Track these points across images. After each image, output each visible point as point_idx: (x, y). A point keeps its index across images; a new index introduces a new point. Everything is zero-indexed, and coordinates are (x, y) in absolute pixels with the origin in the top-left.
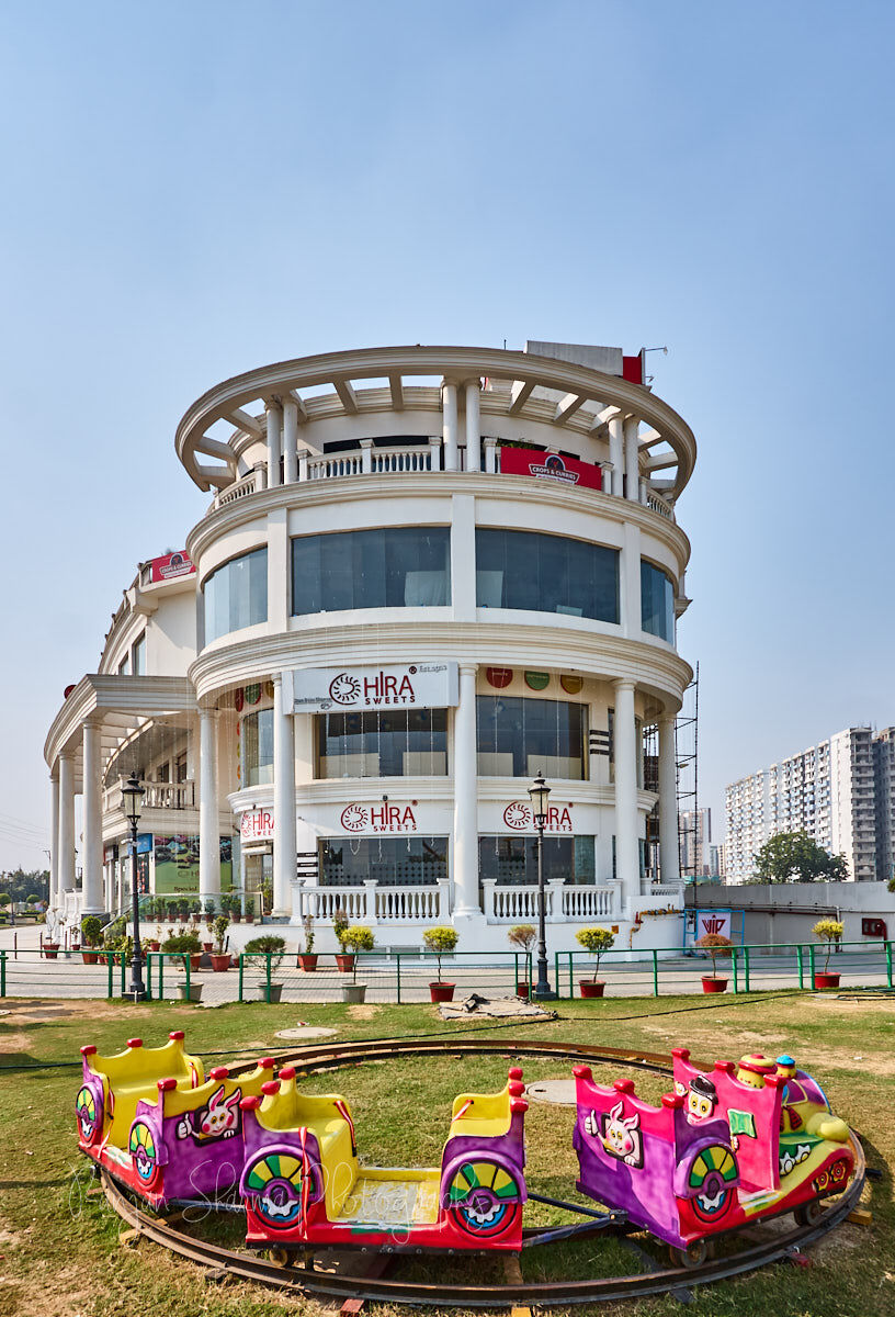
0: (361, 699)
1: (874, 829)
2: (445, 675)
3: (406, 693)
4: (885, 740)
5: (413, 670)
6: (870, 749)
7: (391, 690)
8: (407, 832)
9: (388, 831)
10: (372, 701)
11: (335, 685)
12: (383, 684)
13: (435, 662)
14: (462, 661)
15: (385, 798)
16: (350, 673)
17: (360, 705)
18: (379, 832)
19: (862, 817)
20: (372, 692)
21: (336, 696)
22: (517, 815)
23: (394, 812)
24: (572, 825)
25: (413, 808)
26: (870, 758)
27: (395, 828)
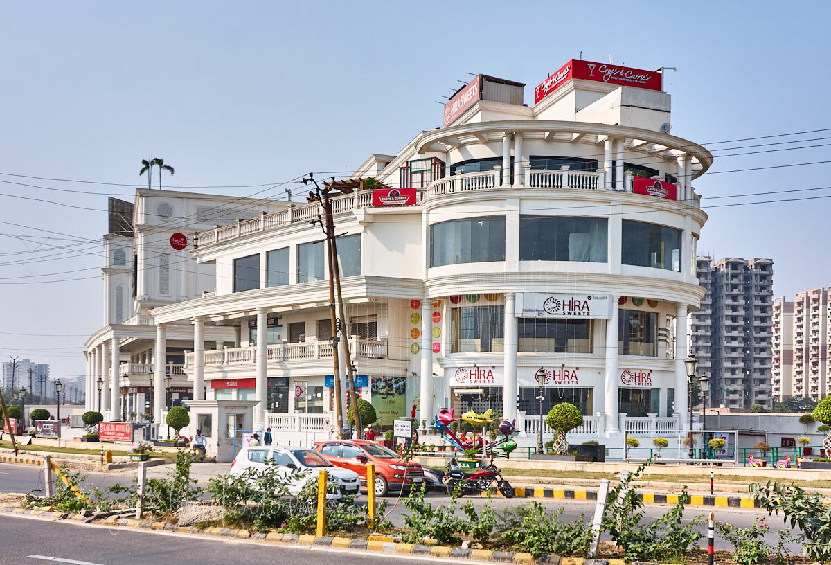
0: (561, 311)
1: (709, 355)
2: (606, 302)
3: (585, 310)
4: (722, 269)
5: (589, 298)
6: (709, 277)
7: (577, 308)
8: (573, 385)
9: (562, 384)
10: (567, 313)
11: (547, 303)
12: (573, 305)
13: (602, 294)
14: (614, 294)
15: (563, 365)
16: (555, 297)
17: (559, 315)
18: (558, 385)
19: (700, 343)
20: (567, 308)
21: (547, 309)
22: (627, 376)
23: (566, 373)
24: (652, 382)
25: (576, 371)
26: (709, 287)
27: (567, 382)
